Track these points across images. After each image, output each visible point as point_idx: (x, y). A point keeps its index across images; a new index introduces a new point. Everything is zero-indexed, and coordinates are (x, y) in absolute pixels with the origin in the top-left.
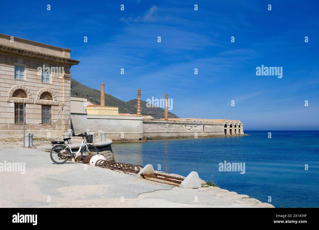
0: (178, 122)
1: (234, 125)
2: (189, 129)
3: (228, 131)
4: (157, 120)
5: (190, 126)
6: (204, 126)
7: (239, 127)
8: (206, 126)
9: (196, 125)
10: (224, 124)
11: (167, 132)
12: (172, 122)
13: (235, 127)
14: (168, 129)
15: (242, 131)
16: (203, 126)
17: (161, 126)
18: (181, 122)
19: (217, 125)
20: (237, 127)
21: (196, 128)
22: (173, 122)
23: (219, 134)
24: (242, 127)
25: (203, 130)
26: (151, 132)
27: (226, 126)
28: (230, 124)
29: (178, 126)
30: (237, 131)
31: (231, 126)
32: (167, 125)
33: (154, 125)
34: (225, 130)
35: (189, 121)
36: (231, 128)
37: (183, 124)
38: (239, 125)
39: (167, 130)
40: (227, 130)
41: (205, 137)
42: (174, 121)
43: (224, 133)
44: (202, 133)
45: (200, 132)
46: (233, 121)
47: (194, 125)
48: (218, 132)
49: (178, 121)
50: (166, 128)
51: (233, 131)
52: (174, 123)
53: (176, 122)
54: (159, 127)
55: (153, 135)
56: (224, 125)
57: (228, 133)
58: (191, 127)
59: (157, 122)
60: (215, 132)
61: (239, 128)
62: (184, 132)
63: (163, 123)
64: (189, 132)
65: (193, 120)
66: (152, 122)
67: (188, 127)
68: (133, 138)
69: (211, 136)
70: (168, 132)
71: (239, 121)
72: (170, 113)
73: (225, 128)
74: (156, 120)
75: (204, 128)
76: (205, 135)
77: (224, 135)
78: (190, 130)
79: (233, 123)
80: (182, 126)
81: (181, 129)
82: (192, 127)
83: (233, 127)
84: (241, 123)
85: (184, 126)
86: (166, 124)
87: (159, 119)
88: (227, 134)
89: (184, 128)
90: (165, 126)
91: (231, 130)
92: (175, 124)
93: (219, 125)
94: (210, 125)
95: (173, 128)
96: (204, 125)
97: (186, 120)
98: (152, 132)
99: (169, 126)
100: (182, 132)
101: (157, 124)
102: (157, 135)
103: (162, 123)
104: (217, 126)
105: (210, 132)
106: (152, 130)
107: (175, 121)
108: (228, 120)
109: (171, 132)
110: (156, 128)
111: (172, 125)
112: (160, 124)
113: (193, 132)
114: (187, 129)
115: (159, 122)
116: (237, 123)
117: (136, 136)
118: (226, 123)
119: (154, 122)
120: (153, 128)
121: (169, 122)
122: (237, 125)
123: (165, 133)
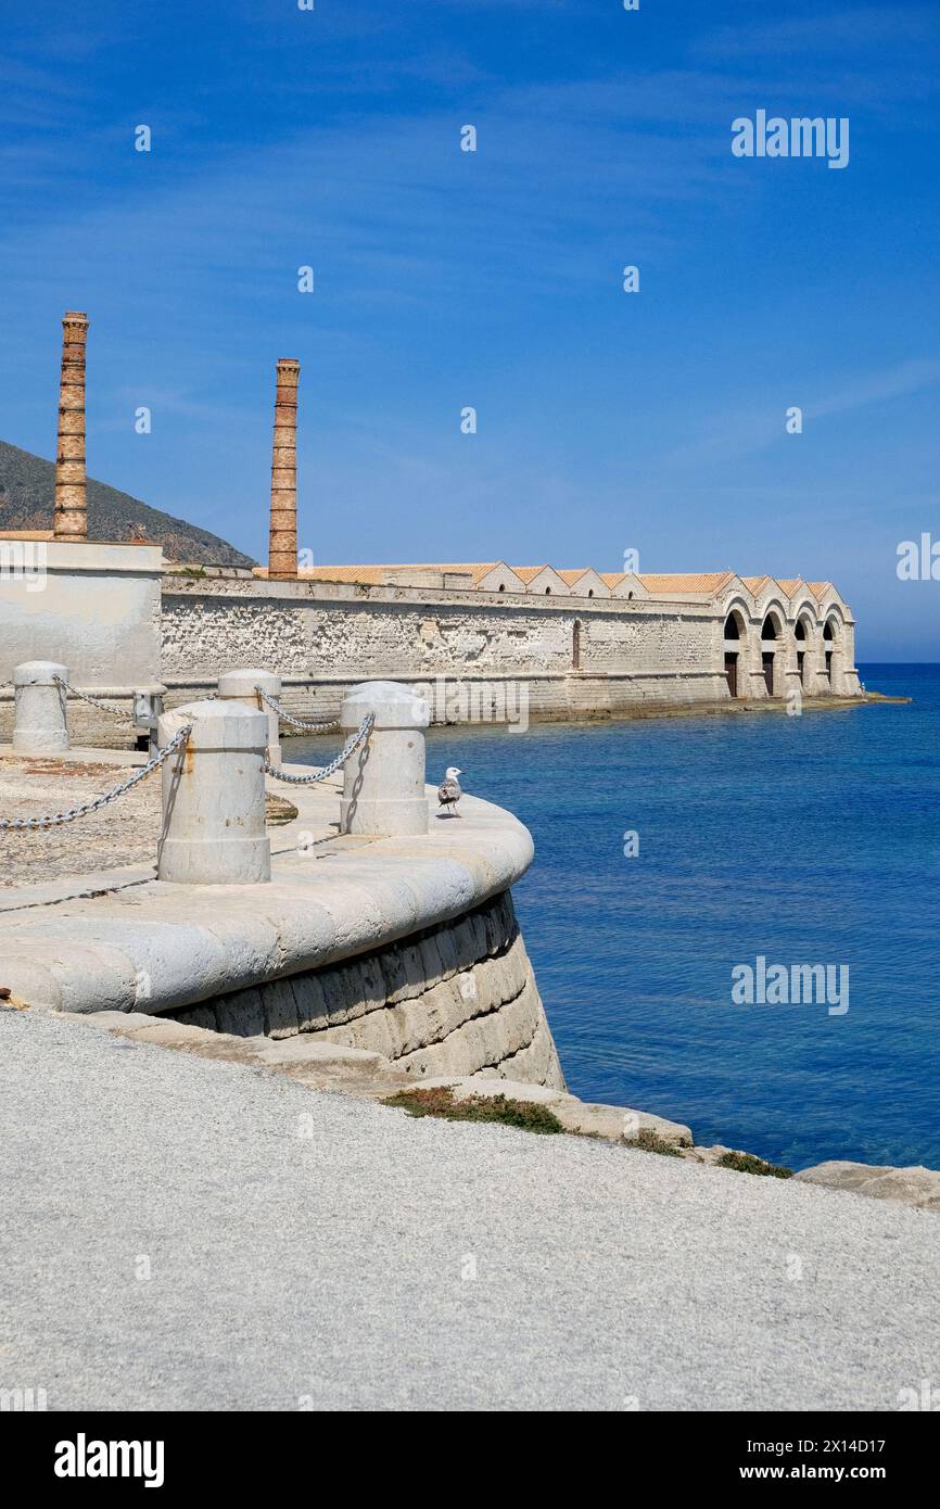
0: (388, 597)
1: (791, 621)
2: (471, 656)
3: (750, 664)
4: (226, 578)
5: (476, 623)
6: (577, 626)
7: (828, 634)
8: (598, 629)
9: (520, 623)
10: (725, 613)
11: (305, 677)
12: (341, 597)
13: (800, 633)
14: (315, 650)
15: (844, 663)
16: (570, 624)
17: (257, 626)
18: (413, 598)
19: (674, 618)
20: (815, 633)
21: (522, 647)
22: (347, 595)
23: (689, 690)
24: (844, 636)
25: (576, 663)
26: (180, 681)
27: (733, 629)
28: (762, 615)
29: (384, 624)
30: (815, 663)
31: (770, 631)
32: (308, 617)
33: (206, 616)
34: (731, 659)
35: (461, 583)
36: (769, 646)
37: (426, 610)
38: (823, 618)
39: (304, 663)
40: (741, 661)
41: (592, 715)
42: (356, 584)
43: (719, 688)
44: (565, 684)
45: (548, 679)
46: (785, 585)
47: (509, 624)
48: (679, 679)
49: (390, 585)
50: (301, 642)
51: (784, 665)
52: (358, 599)
53: (374, 596)
54: (246, 633)
56: (721, 619)
57: (751, 684)
58: (484, 632)
59: (231, 594)
60: (656, 677)
61: (829, 645)
62: (431, 675)
63: (278, 603)
64: (471, 675)
65: (493, 577)
66: (193, 591)
67: (464, 638)
69: (641, 712)
70: (317, 677)
71: (827, 585)
72: (189, 527)
73: (732, 646)
74: (221, 577)
75: (583, 645)
76: (592, 705)
77: (725, 701)
78: (480, 661)
79: (785, 603)
80: (419, 627)
81: (411, 651)
82: (489, 638)
83: (787, 632)
84: (839, 602)
85: (430, 629)
86: (296, 611)
87: (242, 573)
88: (741, 693)
89: (430, 645)
90: (288, 631)
91: (768, 658)
92: (363, 615)
93: (686, 618)
94: (620, 623)
95: (349, 646)
96: (580, 617)
97: (436, 581)
98: (192, 680)
99: (322, 628)
100: (422, 675)
101: (230, 613)
103: (271, 600)
104: (672, 624)
105: (630, 678)
106: (193, 660)
107: (365, 587)
108: (751, 581)
109: (338, 678)
110: (222, 646)
111: (343, 622)
112: (254, 614)
113: (501, 675)
114: (456, 653)
115: (242, 594)
116: (811, 600)
117: (105, 719)
118: (733, 602)
119: (205, 593)
120: (200, 645)
121: (317, 597)
122: (813, 620)
123: (294, 689)
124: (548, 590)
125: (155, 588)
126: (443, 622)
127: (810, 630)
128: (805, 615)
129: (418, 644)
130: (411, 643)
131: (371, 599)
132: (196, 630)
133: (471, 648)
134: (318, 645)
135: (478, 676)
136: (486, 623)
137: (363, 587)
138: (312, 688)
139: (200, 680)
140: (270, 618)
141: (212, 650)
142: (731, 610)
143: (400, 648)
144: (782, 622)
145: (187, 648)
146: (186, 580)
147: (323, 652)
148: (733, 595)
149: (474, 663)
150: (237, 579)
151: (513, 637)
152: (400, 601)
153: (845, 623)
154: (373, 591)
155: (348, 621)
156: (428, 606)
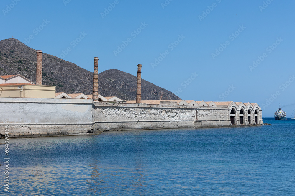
0: (155, 106)
1: (247, 110)
2: (173, 117)
3: (237, 119)
4: (121, 103)
5: (174, 111)
6: (197, 111)
7: (256, 113)
8: (201, 112)
9: (184, 111)
12: (145, 107)
13: (249, 113)
14: (139, 116)
15: (261, 118)
16: (195, 111)
17: (127, 112)
18: (160, 106)
19: (219, 110)
20: (253, 113)
21: (184, 115)
22: (146, 106)
23: (222, 123)
24: (260, 113)
25: (196, 118)
26: (111, 121)
27: (233, 112)
28: (240, 109)
29: (154, 111)
30: (252, 118)
31: (242, 112)
32: (139, 110)
33: (117, 110)
34: (232, 118)
35: (174, 104)
36: (241, 115)
38: (254, 110)
39: (137, 118)
40: (235, 118)
43: (230, 123)
44: (193, 122)
45: (190, 121)
46: (245, 103)
47: (181, 111)
48: (220, 121)
49: (155, 104)
50: (136, 115)
51: (245, 119)
52: (149, 107)
53: (152, 106)
54: (125, 113)
55: (114, 126)
56: (230, 110)
57: (237, 122)
58: (176, 113)
59: (121, 106)
60: (215, 121)
61: (256, 115)
62: (164, 120)
63: (132, 108)
66: (114, 106)
67: (171, 114)
68: (77, 130)
70: (139, 121)
71: (256, 103)
73: (232, 115)
74: (120, 103)
75: (198, 115)
76: (199, 126)
77: (231, 126)
79: (245, 107)
80: (162, 112)
83: (246, 112)
84: (258, 107)
85: (164, 112)
86: (135, 109)
88: (235, 124)
89: (164, 115)
90: (134, 113)
91: (241, 118)
92: (149, 110)
93: (221, 110)
95: (147, 115)
96: (197, 110)
97: (169, 103)
98: (114, 121)
99: (141, 112)
100: (162, 120)
101: (121, 109)
102: (121, 125)
103: (130, 107)
104: (218, 111)
105: (206, 121)
106: (114, 118)
107: (150, 105)
108: (237, 103)
109: (144, 121)
110: (120, 115)
111: (145, 111)
112: (127, 110)
113: (179, 120)
114: (169, 116)
115: (124, 106)
116: (251, 106)
117: (82, 128)
118: (233, 107)
119: (116, 106)
120: (115, 115)
121: (139, 107)
122: (252, 110)
123: (135, 123)
125: (91, 106)
126: (167, 111)
127: (251, 112)
129: (161, 115)
130: (160, 115)
131: (151, 107)
132: (115, 112)
133: (173, 116)
134: (140, 115)
135: (174, 120)
136: (176, 111)
137: (149, 105)
138: (138, 123)
139: (115, 121)
140: (130, 110)
141: (118, 116)
142: (232, 108)
143: (157, 116)
144: (244, 110)
145: (113, 116)
146: (113, 104)
147: (141, 116)
148: (233, 105)
149: (174, 118)
150: (123, 104)
151: (182, 113)
152: (157, 107)
154: (152, 105)
155: (146, 111)
156: (163, 108)
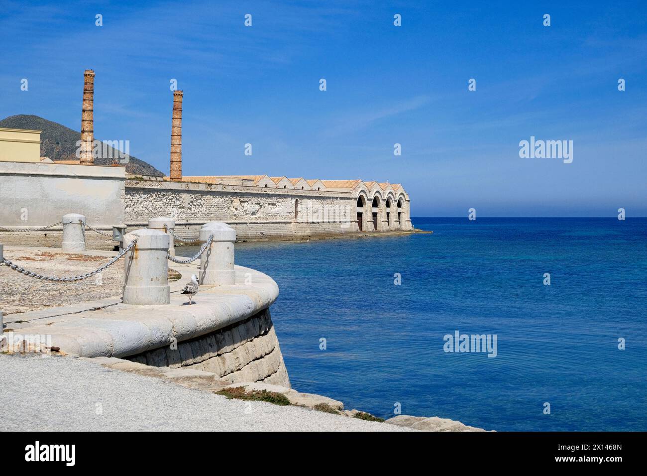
0: (219, 189)
1: (384, 200)
2: (253, 214)
3: (367, 217)
4: (152, 181)
5: (255, 200)
6: (297, 201)
7: (399, 205)
9: (273, 200)
10: (357, 196)
11: (185, 222)
12: (200, 189)
13: (388, 205)
14: (189, 211)
15: (406, 217)
16: (294, 201)
17: (164, 200)
18: (229, 189)
19: (336, 198)
20: (394, 205)
21: (274, 210)
22: (202, 188)
24: (406, 206)
25: (296, 217)
26: (133, 223)
27: (360, 203)
28: (372, 197)
29: (218, 200)
30: (394, 217)
31: (375, 203)
32: (186, 197)
33: (144, 196)
34: (360, 215)
35: (249, 184)
36: (375, 210)
37: (235, 194)
38: (397, 198)
39: (184, 216)
40: (364, 216)
41: (303, 238)
42: (206, 183)
43: (355, 227)
44: (291, 225)
45: (285, 223)
46: (382, 185)
47: (269, 200)
48: (339, 224)
49: (220, 184)
50: (183, 207)
51: (381, 217)
52: (207, 190)
53: (214, 189)
54: (160, 204)
56: (355, 199)
57: (368, 226)
58: (259, 204)
59: (154, 187)
61: (399, 210)
62: (237, 221)
63: (174, 191)
64: (253, 221)
65: (262, 181)
66: (138, 186)
67: (250, 206)
69: (322, 236)
70: (189, 222)
71: (399, 185)
73: (360, 210)
74: (150, 180)
76: (303, 234)
77: (357, 232)
78: (258, 215)
79: (382, 192)
80: (232, 201)
81: (229, 212)
82: (261, 206)
83: (383, 204)
84: (404, 192)
85: (236, 202)
86: (181, 195)
87: (159, 179)
88: (364, 229)
89: (236, 209)
90: (178, 203)
91: (375, 215)
92: (209, 196)
93: (341, 198)
94: (314, 200)
95: (203, 209)
96: (298, 198)
97: (239, 183)
98: (137, 223)
99: (192, 202)
101: (154, 195)
103: (171, 190)
104: (335, 201)
106: (138, 215)
107: (210, 185)
108: (368, 183)
109: (198, 222)
110: (150, 209)
111: (200, 199)
112: (164, 196)
113: (266, 221)
114: (247, 212)
115: (159, 187)
116: (392, 191)
117: (101, 239)
118: (360, 192)
119: (143, 187)
120: (141, 209)
121: (190, 189)
122: (393, 199)
123: (180, 227)
124: (285, 187)
125: (122, 185)
126: (242, 199)
127: (392, 203)
128: (390, 198)
129: (232, 208)
130: (229, 208)
131: (212, 190)
132: (139, 202)
133: (253, 210)
134: (190, 209)
135: (256, 221)
136: (260, 200)
137: (209, 185)
138: (188, 226)
139: (141, 223)
140: (170, 198)
141: (146, 211)
142: (360, 195)
143: (224, 210)
144: (380, 200)
145: (136, 210)
146: (135, 182)
147: (192, 212)
148: (361, 189)
149: (254, 216)
150: (157, 181)
151: (270, 206)
152: (223, 191)
153: (406, 201)
154: (213, 186)
155: (203, 199)
156: (236, 193)
